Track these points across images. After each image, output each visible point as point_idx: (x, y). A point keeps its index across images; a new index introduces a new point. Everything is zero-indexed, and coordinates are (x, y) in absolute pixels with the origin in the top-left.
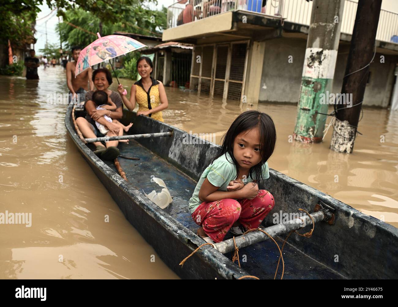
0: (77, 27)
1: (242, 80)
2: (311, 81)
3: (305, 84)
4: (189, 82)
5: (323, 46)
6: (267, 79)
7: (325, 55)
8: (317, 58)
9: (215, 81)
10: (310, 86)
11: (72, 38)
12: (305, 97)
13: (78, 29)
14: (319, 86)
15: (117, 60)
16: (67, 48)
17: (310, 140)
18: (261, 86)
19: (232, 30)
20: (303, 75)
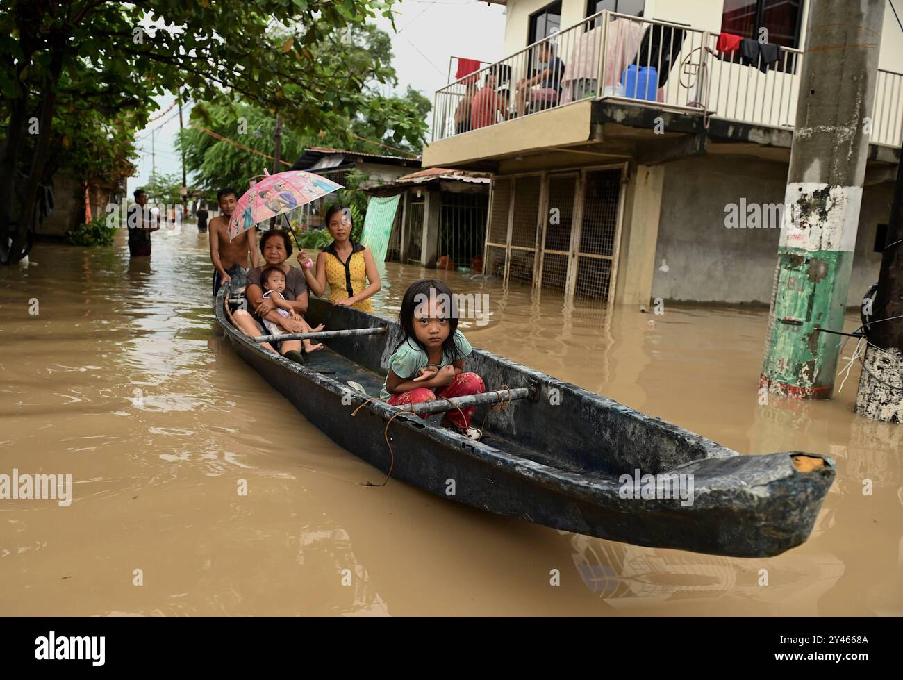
0: (223, 139)
1: (611, 253)
2: (802, 257)
3: (786, 265)
4: (481, 258)
5: (828, 178)
6: (670, 249)
7: (835, 199)
8: (815, 205)
9: (545, 254)
10: (801, 268)
11: (211, 162)
12: (790, 294)
13: (226, 142)
14: (822, 269)
15: (314, 211)
16: (198, 184)
17: (804, 392)
18: (657, 265)
19: (590, 142)
20: (781, 244)
